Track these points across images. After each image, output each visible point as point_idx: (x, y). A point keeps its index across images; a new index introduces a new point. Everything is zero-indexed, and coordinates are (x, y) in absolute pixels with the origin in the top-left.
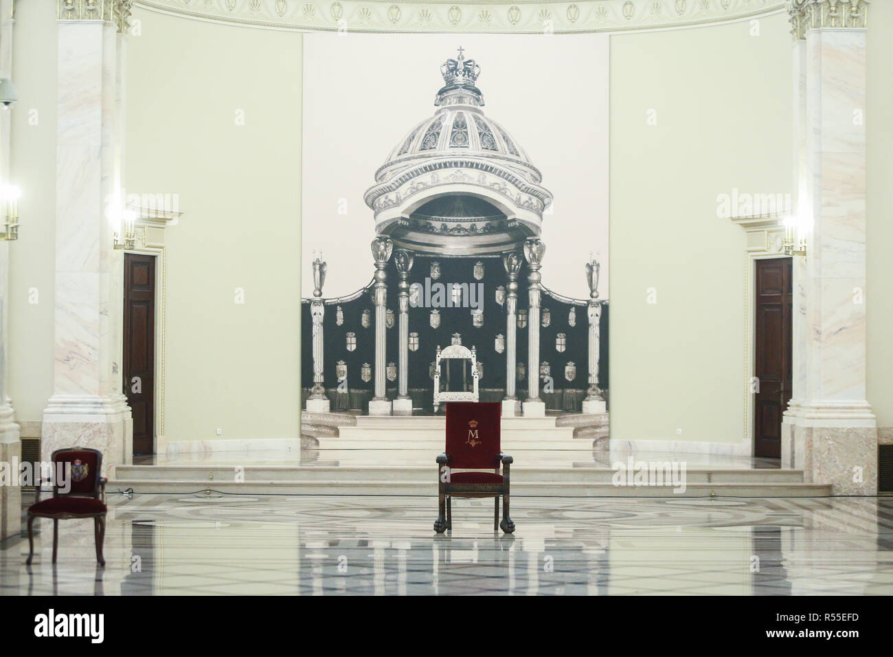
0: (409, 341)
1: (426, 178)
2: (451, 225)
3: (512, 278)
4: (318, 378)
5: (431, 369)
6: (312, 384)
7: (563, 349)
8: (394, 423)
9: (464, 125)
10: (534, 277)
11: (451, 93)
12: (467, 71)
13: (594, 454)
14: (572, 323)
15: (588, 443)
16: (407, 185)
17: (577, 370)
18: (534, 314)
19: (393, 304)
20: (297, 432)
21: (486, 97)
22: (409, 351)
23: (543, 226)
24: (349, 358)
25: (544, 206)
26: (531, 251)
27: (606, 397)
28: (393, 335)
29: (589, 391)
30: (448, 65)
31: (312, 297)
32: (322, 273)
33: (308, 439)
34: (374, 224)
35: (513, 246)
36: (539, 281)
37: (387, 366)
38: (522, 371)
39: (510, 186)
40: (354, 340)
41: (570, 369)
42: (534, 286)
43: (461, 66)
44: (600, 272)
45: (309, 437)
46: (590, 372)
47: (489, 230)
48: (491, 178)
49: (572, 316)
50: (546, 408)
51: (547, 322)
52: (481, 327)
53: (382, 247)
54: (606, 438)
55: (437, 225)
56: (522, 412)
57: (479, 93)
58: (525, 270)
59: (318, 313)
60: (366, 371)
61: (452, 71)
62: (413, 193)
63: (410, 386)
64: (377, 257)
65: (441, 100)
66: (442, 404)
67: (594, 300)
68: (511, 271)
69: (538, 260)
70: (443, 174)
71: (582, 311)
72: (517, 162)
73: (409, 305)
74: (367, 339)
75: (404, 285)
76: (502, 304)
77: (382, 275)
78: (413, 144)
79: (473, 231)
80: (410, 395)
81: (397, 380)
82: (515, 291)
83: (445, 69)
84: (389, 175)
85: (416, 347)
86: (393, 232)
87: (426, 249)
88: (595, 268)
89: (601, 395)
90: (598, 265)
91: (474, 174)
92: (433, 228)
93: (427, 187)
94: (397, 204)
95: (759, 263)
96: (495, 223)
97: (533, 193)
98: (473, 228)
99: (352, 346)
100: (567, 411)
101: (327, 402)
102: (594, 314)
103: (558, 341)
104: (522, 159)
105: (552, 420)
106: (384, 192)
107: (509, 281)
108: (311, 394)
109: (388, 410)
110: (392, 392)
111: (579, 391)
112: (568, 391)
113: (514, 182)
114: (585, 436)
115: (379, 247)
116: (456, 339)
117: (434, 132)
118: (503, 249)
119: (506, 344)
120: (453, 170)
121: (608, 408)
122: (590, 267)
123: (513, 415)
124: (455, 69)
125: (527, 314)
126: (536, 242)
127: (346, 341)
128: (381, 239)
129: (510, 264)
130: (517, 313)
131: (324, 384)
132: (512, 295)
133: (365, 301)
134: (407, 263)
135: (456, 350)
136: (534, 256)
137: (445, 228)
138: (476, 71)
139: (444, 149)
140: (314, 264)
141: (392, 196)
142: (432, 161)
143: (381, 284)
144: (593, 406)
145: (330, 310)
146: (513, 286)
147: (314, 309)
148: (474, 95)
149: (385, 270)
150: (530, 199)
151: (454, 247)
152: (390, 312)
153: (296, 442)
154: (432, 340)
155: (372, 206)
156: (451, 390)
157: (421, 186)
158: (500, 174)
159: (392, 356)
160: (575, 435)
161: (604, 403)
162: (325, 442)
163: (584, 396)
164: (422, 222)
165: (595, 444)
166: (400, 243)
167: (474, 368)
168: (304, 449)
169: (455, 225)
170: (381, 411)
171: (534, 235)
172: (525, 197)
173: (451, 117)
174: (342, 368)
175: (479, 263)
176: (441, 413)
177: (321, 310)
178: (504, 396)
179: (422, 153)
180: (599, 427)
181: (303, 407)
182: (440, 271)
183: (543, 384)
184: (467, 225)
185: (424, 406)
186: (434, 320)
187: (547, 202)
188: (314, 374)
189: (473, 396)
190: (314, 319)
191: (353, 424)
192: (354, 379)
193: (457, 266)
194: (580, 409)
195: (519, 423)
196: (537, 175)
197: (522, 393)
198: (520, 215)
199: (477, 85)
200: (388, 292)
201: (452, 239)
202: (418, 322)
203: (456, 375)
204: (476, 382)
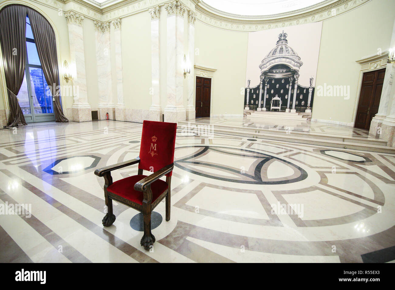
1: (273, 61)
2: (277, 71)
3: (291, 82)
4: (248, 103)
5: (271, 102)
6: (246, 104)
7: (302, 98)
8: (262, 112)
9: (282, 49)
10: (296, 82)
11: (280, 41)
12: (284, 36)
13: (307, 122)
14: (305, 92)
16: (268, 63)
17: (305, 103)
18: (295, 90)
19: (263, 88)
21: (288, 42)
22: (266, 98)
23: (300, 70)
24: (254, 99)
25: (300, 66)
26: (296, 76)
27: (311, 109)
28: (263, 95)
29: (307, 107)
30: (280, 35)
31: (247, 87)
32: (249, 83)
33: (245, 115)
34: (261, 72)
35: (292, 75)
37: (261, 101)
38: (291, 103)
39: (292, 61)
41: (303, 103)
42: (296, 84)
43: (283, 35)
44: (313, 80)
46: (308, 103)
47: (286, 72)
48: (288, 60)
50: (296, 111)
51: (298, 92)
52: (282, 93)
53: (262, 77)
54: (311, 118)
55: (274, 71)
56: (290, 112)
57: (287, 41)
58: (294, 80)
59: (248, 90)
60: (257, 102)
61: (281, 36)
62: (270, 65)
63: (266, 105)
64: (261, 79)
65: (278, 43)
66: (272, 109)
67: (311, 87)
69: (298, 78)
70: (277, 60)
71: (307, 90)
72: (295, 56)
73: (267, 89)
74: (258, 95)
75: (266, 84)
76: (288, 88)
77: (262, 83)
78: (270, 54)
79: (283, 72)
80: (266, 107)
81: (263, 104)
83: (279, 36)
84: (265, 61)
85: (268, 97)
86: (265, 73)
87: (272, 77)
88: (312, 79)
89: (310, 109)
90: (313, 79)
91: (284, 59)
92: (273, 72)
93: (273, 63)
94: (266, 68)
96: (288, 70)
97: (298, 63)
98: (282, 72)
99: (254, 97)
100: (301, 112)
101: (249, 108)
102: (310, 91)
103: (301, 96)
104: (296, 55)
105: (297, 114)
106: (263, 65)
107: (290, 83)
108: (246, 106)
110: (262, 106)
111: (305, 107)
112: (302, 107)
113: (294, 60)
114: (305, 118)
116: (277, 96)
117: (275, 51)
118: (289, 76)
119: (288, 97)
120: (279, 59)
121: (312, 112)
123: (288, 112)
124: (282, 36)
126: (298, 74)
128: (262, 75)
129: (291, 79)
130: (291, 90)
131: (248, 104)
132: (290, 86)
133: (258, 88)
134: (267, 80)
135: (277, 98)
136: (297, 77)
137: (276, 72)
138: (287, 35)
139: (278, 55)
140: (248, 81)
141: (265, 66)
142: (274, 57)
144: (308, 111)
145: (251, 90)
146: (291, 84)
147: (247, 90)
148: (286, 41)
149: (262, 81)
151: (278, 76)
152: (263, 90)
153: (243, 115)
154: (271, 96)
155: (261, 68)
156: (274, 106)
157: (271, 63)
158: (290, 59)
159: (263, 99)
160: (303, 117)
162: (248, 116)
163: (306, 109)
164: (271, 71)
165: (307, 119)
166: (266, 76)
167: (280, 102)
169: (278, 71)
170: (260, 110)
171: (297, 72)
172: (296, 64)
173: (280, 47)
174: (252, 101)
175: (283, 79)
176: (272, 111)
177: (249, 90)
178: (286, 108)
179: (272, 56)
180: (309, 116)
181: (244, 109)
182: (275, 81)
183: (296, 106)
184: (281, 71)
185: (268, 109)
186: (272, 92)
187: (301, 65)
188: (246, 102)
189: (279, 108)
190: (248, 92)
191: (254, 112)
192: (254, 104)
193: (278, 81)
194: (304, 112)
195: (290, 114)
196: (299, 58)
197: (291, 107)
198: (294, 68)
199: (286, 39)
200: (263, 86)
201: (278, 74)
202: (269, 92)
203: (276, 103)
204: (280, 105)
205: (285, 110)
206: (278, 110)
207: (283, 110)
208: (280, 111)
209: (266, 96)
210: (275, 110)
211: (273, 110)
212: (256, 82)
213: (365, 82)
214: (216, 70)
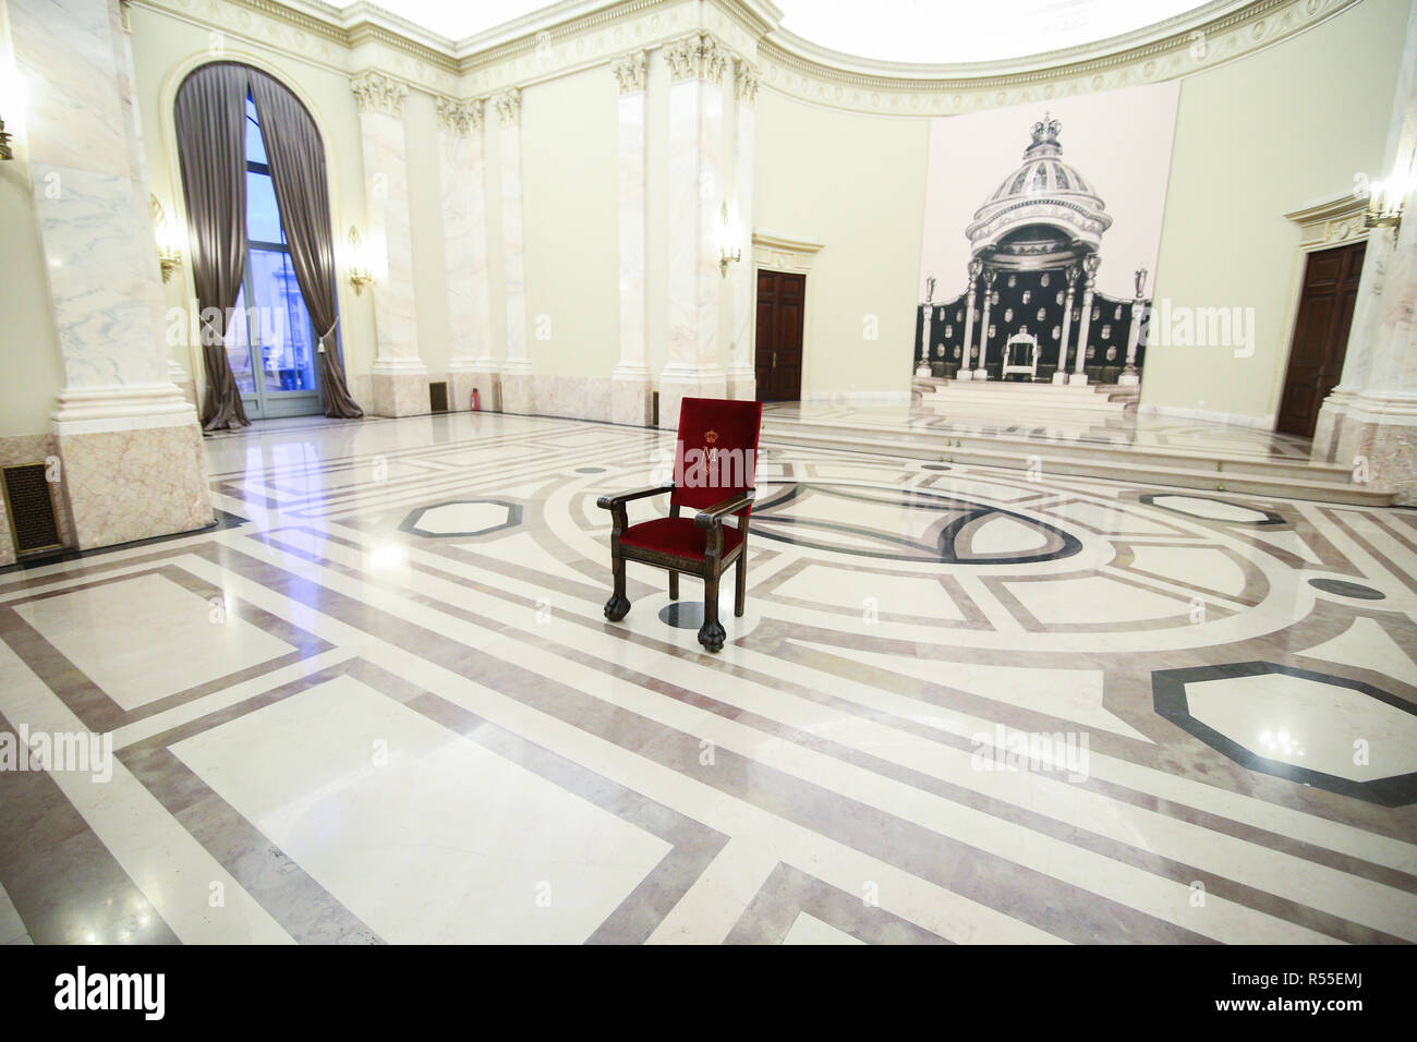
1: (1012, 215)
2: (1027, 248)
3: (1072, 284)
4: (925, 355)
5: (1003, 350)
6: (921, 359)
7: (1108, 337)
8: (973, 385)
9: (1045, 172)
10: (1090, 283)
11: (1037, 148)
12: (1051, 129)
13: (1124, 416)
14: (1118, 316)
15: (1119, 407)
16: (997, 221)
17: (1117, 352)
18: (1087, 311)
19: (979, 305)
20: (909, 388)
21: (1064, 148)
22: (988, 338)
23: (1101, 244)
24: (946, 342)
25: (1104, 230)
26: (1089, 264)
28: (977, 327)
29: (1126, 368)
30: (1036, 127)
31: (925, 302)
32: (933, 286)
33: (916, 393)
34: (970, 251)
35: (1074, 261)
36: (1093, 286)
37: (972, 348)
38: (1072, 352)
39: (1077, 215)
40: (951, 330)
41: (1111, 352)
42: (1089, 290)
43: (1046, 126)
44: (1147, 277)
46: (1128, 354)
47: (1056, 250)
48: (1062, 210)
49: (1118, 312)
50: (1089, 379)
51: (1097, 316)
52: (1043, 322)
53: (975, 266)
54: (1137, 403)
55: (1016, 248)
56: (1068, 382)
57: (1058, 145)
58: (1083, 278)
59: (928, 313)
60: (957, 351)
61: (1039, 131)
62: (1000, 227)
63: (987, 360)
64: (971, 273)
65: (1029, 154)
66: (1009, 374)
67: (1139, 299)
68: (1071, 279)
69: (1094, 270)
70: (1025, 211)
71: (1127, 308)
72: (1086, 196)
73: (992, 306)
74: (960, 329)
76: (1061, 304)
77: (973, 286)
78: (1004, 189)
79: (1044, 251)
80: (986, 367)
81: (978, 357)
82: (1072, 294)
83: (1033, 131)
84: (985, 215)
85: (993, 335)
86: (984, 256)
87: (1007, 266)
88: (1143, 274)
89: (1136, 371)
90: (1146, 272)
91: (1049, 208)
92: (1013, 251)
93: (1011, 221)
94: (988, 235)
96: (1062, 244)
97: (1095, 218)
98: (1044, 249)
99: (949, 333)
100: (1106, 382)
101: (930, 371)
102: (1138, 313)
103: (1104, 331)
104: (1090, 193)
105: (1093, 388)
106: (979, 227)
107: (1069, 288)
108: (920, 365)
109: (971, 376)
110: (974, 364)
111: (1117, 368)
112: (1108, 367)
113: (1081, 212)
114: (1118, 401)
115: (973, 266)
116: (1023, 330)
117: (1020, 180)
118: (1067, 263)
119: (1062, 333)
120: (1032, 207)
121: (1140, 381)
122: (1139, 274)
123: (1061, 383)
124: (1042, 129)
125: (1081, 310)
126: (1094, 257)
127: (945, 330)
128: (975, 261)
129: (1070, 275)
130: (1072, 311)
131: (929, 359)
132: (1070, 297)
133: (961, 304)
134: (992, 277)
135: (1023, 337)
136: (1091, 267)
137: (1022, 250)
138: (1058, 128)
139: (1030, 192)
140: (928, 280)
141: (985, 230)
142: (1017, 202)
143: (972, 292)
144: (1128, 380)
145: (936, 310)
146: (1071, 290)
147: (925, 310)
148: (1055, 147)
149: (976, 282)
150: (1093, 223)
151: (1028, 264)
152: (977, 311)
153: (908, 395)
154: (1005, 331)
155: (971, 239)
156: (1016, 365)
157: (1008, 221)
158: (1070, 206)
159: (976, 341)
160: (1110, 400)
161: (1138, 378)
163: (1121, 372)
164: (1006, 247)
165: (1126, 407)
166: (988, 263)
167: (1035, 350)
168: (913, 399)
169: (1030, 247)
170: (966, 377)
171: (1093, 251)
172: (1089, 222)
173: (1035, 167)
174: (941, 349)
175: (1046, 275)
176: (1006, 380)
177: (930, 311)
178: (1056, 370)
179: (1012, 196)
180: (1131, 395)
181: (915, 373)
182: (1016, 281)
183: (1087, 362)
184: (1039, 247)
185: (996, 375)
186: (1009, 316)
187: (1107, 225)
188: (922, 352)
189: (1032, 370)
190: (925, 317)
191: (946, 385)
192: (949, 356)
193: (1029, 279)
194: (1115, 381)
195: (1066, 389)
196: (1100, 205)
197: (1070, 368)
198: (1083, 236)
199: (1058, 139)
200: (977, 298)
201: (1027, 258)
202: (996, 317)
203: (1021, 355)
204: (1035, 359)
205: (1051, 377)
206: (1026, 378)
207: (1045, 375)
208: (1033, 379)
209: (988, 332)
210: (1019, 378)
211: (1011, 377)
212: (955, 283)
213: (1312, 283)
214: (822, 247)
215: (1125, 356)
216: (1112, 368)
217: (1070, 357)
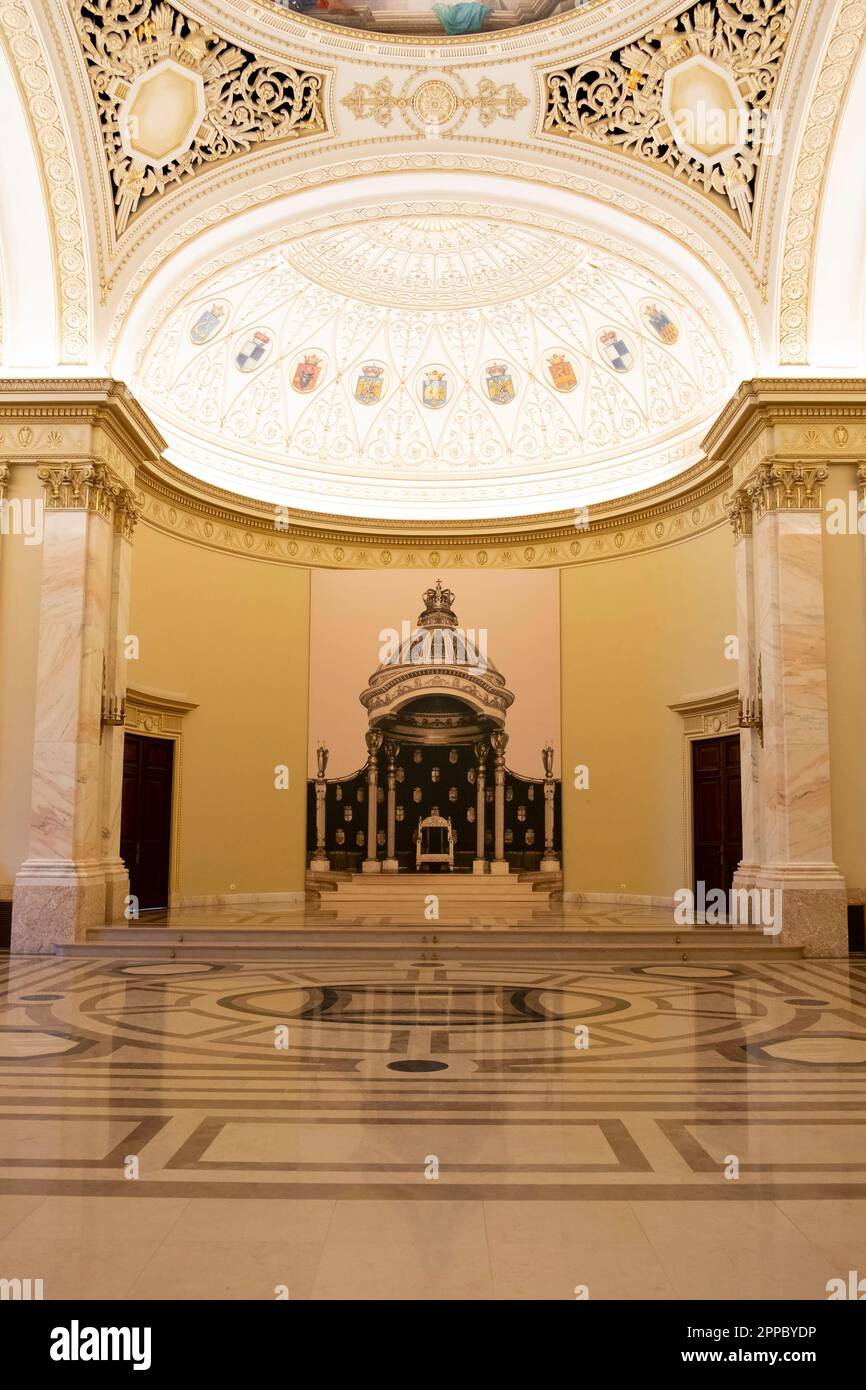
0: (396, 813)
1: (411, 683)
2: (431, 720)
3: (481, 762)
4: (321, 843)
6: (315, 848)
7: (524, 819)
8: (384, 879)
10: (500, 761)
11: (431, 615)
12: (444, 598)
13: (550, 906)
14: (531, 798)
15: (544, 896)
16: (395, 688)
17: (535, 836)
18: (500, 791)
19: (382, 783)
20: (303, 888)
21: (459, 618)
22: (396, 821)
23: (507, 720)
24: (345, 826)
25: (507, 706)
26: (497, 740)
27: (559, 858)
28: (382, 808)
29: (546, 853)
30: (428, 593)
31: (316, 777)
32: (325, 760)
33: (312, 892)
34: (367, 720)
35: (481, 736)
36: (503, 764)
37: (378, 833)
38: (490, 837)
39: (479, 688)
40: (350, 812)
41: (529, 835)
42: (500, 768)
43: (439, 594)
44: (554, 757)
45: (313, 891)
46: (546, 837)
47: (462, 724)
48: (463, 683)
49: (531, 792)
50: (510, 867)
51: (510, 797)
52: (455, 802)
53: (375, 738)
54: (561, 891)
56: (490, 870)
57: (453, 615)
58: (492, 755)
59: (321, 790)
60: (360, 837)
61: (431, 598)
62: (399, 695)
63: (396, 849)
64: (370, 745)
65: (423, 621)
66: (424, 864)
67: (549, 779)
68: (480, 756)
69: (503, 747)
70: (424, 679)
71: (539, 788)
73: (397, 783)
74: (361, 811)
75: (392, 768)
76: (473, 783)
77: (373, 760)
79: (449, 725)
80: (397, 856)
81: (386, 845)
82: (483, 772)
83: (426, 597)
84: (380, 680)
85: (402, 818)
86: (383, 726)
87: (410, 739)
88: (549, 753)
89: (556, 856)
90: (552, 751)
91: (450, 679)
92: (416, 722)
93: (411, 690)
94: (388, 702)
95: (695, 744)
96: (467, 718)
97: (498, 694)
98: (449, 722)
99: (349, 817)
100: (528, 869)
101: (328, 862)
102: (549, 792)
103: (520, 812)
104: (490, 666)
105: (515, 878)
106: (376, 694)
107: (479, 765)
108: (315, 856)
109: (379, 869)
110: (382, 856)
111: (538, 853)
112: (528, 853)
113: (482, 685)
114: (542, 890)
115: (371, 737)
116: (435, 811)
118: (474, 739)
119: (477, 815)
120: (432, 677)
121: (561, 866)
122: (545, 753)
123: (482, 872)
124: (434, 597)
125: (494, 790)
126: (502, 733)
127: (344, 813)
128: (373, 731)
129: (480, 750)
130: (485, 790)
131: (325, 848)
132: (481, 775)
133: (361, 780)
134: (394, 751)
135: (435, 820)
136: (499, 744)
137: (426, 722)
138: (452, 598)
140: (318, 751)
141: (383, 697)
142: (415, 669)
143: (373, 767)
144: (549, 865)
145: (331, 788)
146: (481, 768)
147: (317, 788)
148: (450, 616)
149: (376, 756)
150: (496, 699)
151: (433, 738)
152: (380, 790)
153: (301, 895)
154: (415, 813)
155: (366, 705)
157: (406, 689)
158: (470, 678)
159: (382, 824)
160: (534, 889)
161: (558, 863)
162: (326, 895)
163: (542, 857)
164: (407, 718)
165: (551, 896)
166: (390, 735)
167: (450, 834)
168: (308, 900)
169: (433, 719)
170: (372, 869)
171: (500, 727)
172: (491, 697)
174: (341, 834)
175: (454, 751)
176: (422, 871)
177: (324, 788)
178: (475, 857)
180: (554, 882)
181: (308, 866)
182: (423, 756)
183: (507, 847)
184: (444, 720)
185: (409, 866)
186: (417, 796)
187: (510, 701)
188: (317, 840)
189: (448, 857)
190: (318, 795)
191: (350, 881)
192: (350, 844)
193: (435, 754)
194: (538, 868)
195: (487, 879)
196: (500, 679)
197: (490, 856)
198: (488, 711)
199: (452, 609)
200: (379, 774)
201: (432, 731)
202: (404, 798)
203: (435, 841)
204: (451, 846)
205: (471, 866)
206: (443, 868)
207: (464, 865)
208: (452, 868)
209: (395, 814)
210: (436, 868)
211: (427, 868)
212: (351, 757)
213: (700, 768)
214: (195, 706)
215: (544, 840)
216: (533, 853)
217: (488, 842)
